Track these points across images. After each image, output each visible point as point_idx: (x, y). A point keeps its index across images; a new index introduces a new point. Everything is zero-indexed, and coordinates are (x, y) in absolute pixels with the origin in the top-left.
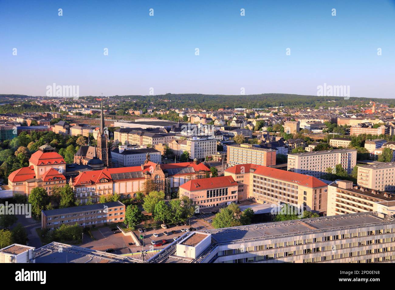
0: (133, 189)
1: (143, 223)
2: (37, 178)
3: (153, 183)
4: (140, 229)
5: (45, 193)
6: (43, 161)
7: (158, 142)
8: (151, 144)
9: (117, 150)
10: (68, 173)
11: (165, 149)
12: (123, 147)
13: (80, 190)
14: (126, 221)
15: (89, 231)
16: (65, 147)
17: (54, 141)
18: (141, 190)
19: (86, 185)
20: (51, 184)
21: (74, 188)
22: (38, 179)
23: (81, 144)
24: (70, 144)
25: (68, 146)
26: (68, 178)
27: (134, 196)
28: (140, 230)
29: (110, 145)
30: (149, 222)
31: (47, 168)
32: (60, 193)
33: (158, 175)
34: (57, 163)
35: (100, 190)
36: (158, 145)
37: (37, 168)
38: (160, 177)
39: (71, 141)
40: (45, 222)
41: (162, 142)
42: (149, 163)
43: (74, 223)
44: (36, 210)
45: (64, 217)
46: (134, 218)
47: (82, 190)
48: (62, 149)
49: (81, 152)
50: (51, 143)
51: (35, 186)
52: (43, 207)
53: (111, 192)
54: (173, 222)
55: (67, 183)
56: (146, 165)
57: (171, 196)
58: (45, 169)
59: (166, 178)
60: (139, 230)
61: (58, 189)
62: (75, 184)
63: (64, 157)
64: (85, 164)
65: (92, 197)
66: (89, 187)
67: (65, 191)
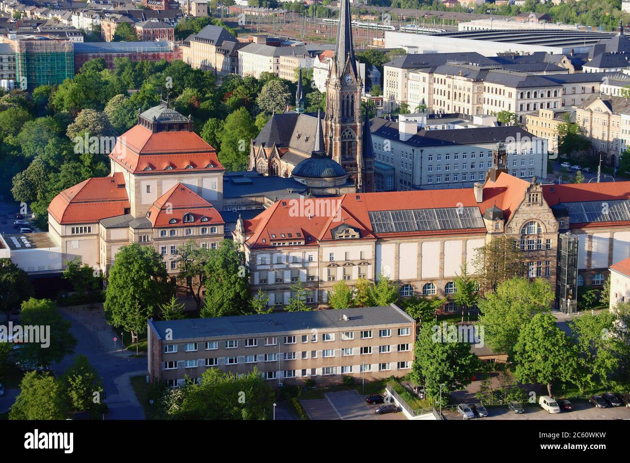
0: (442, 269)
1: (474, 387)
2: (133, 213)
3: (515, 251)
4: (465, 406)
5: (158, 265)
6: (153, 159)
7: (538, 106)
8: (513, 111)
9: (392, 134)
10: (229, 202)
11: (561, 128)
12: (413, 119)
13: (268, 261)
14: (416, 376)
15: (294, 399)
16: (221, 114)
17: (188, 94)
18: (471, 271)
19: (287, 244)
20: (178, 238)
21: (247, 252)
22: (138, 219)
23: (272, 106)
24: (237, 106)
25: (232, 112)
26: (229, 219)
27: (447, 291)
28: (466, 410)
29: (368, 111)
30: (495, 384)
31: (164, 182)
32: (205, 268)
33: (532, 223)
34: (195, 169)
35: (333, 264)
36: (536, 114)
37: (133, 182)
38: (539, 230)
39: (239, 97)
40: (157, 358)
41: (552, 105)
42: (504, 180)
43: (249, 367)
44: (130, 317)
45: (215, 346)
46: (444, 367)
47: (275, 261)
48: (211, 121)
49: (272, 135)
50: (177, 99)
51: (127, 240)
52: (150, 308)
53: (370, 275)
54: (581, 391)
55: (228, 236)
56: (490, 184)
57: (580, 299)
58: (160, 185)
59: (562, 236)
60: (459, 410)
61: (197, 253)
62: (252, 239)
63: (218, 150)
64: (286, 174)
65: (304, 285)
66: (298, 254)
67: (221, 260)
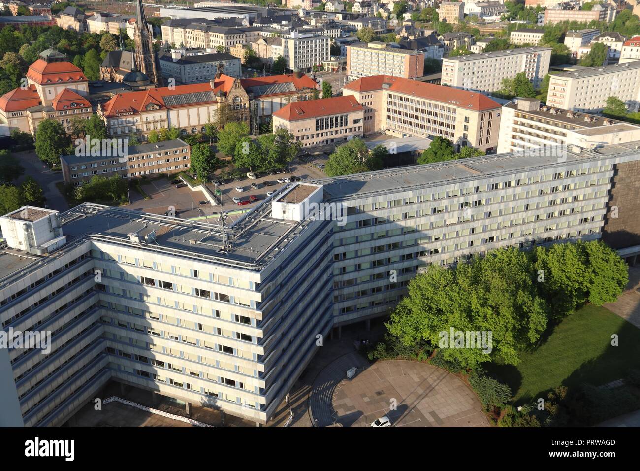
0: (199, 120)
1: (218, 172)
2: (44, 104)
3: (231, 110)
4: (215, 180)
5: (61, 129)
6: (50, 77)
7: (235, 42)
8: (224, 45)
9: (170, 59)
10: (93, 96)
11: (246, 52)
12: (178, 51)
13: (116, 123)
14: (192, 170)
15: (137, 186)
16: (82, 53)
17: (63, 43)
18: (212, 120)
19: (124, 114)
20: (69, 115)
21: (105, 120)
22: (47, 107)
23: (108, 47)
24: (90, 48)
25: (88, 51)
26: (94, 104)
27: (202, 130)
28: (216, 182)
29: (156, 48)
30: (227, 170)
31: (58, 88)
32: (85, 129)
33: (237, 97)
34: (73, 81)
35: (148, 123)
36: (234, 46)
37: (41, 89)
38: (241, 100)
39: (90, 43)
40: (67, 173)
41: (241, 42)
42: (223, 78)
43: (113, 174)
44: (50, 155)
45: (96, 165)
46: (204, 165)
47: (120, 123)
48: (77, 57)
49: (110, 62)
50: (58, 45)
51: (43, 118)
52: (60, 150)
53: (166, 126)
54: (264, 169)
55: (95, 112)
56: (217, 80)
57: (261, 129)
58: (55, 90)
59: (251, 102)
60: (213, 183)
61: (80, 122)
62: (107, 113)
63: (83, 71)
64: (120, 81)
65: (135, 133)
66: (131, 119)
67: (93, 124)
